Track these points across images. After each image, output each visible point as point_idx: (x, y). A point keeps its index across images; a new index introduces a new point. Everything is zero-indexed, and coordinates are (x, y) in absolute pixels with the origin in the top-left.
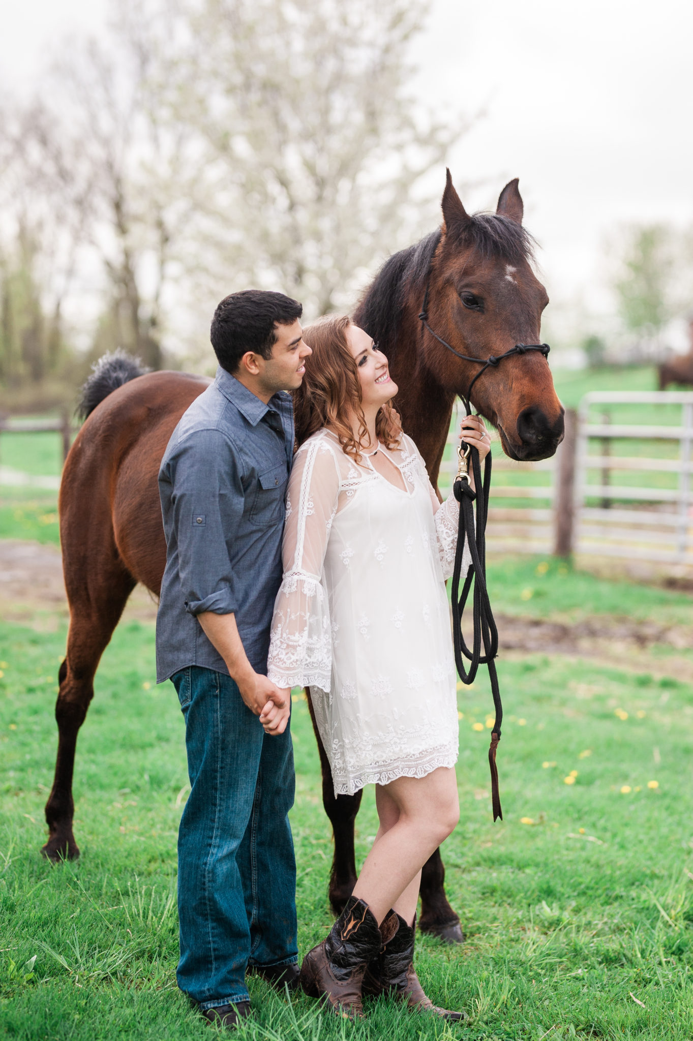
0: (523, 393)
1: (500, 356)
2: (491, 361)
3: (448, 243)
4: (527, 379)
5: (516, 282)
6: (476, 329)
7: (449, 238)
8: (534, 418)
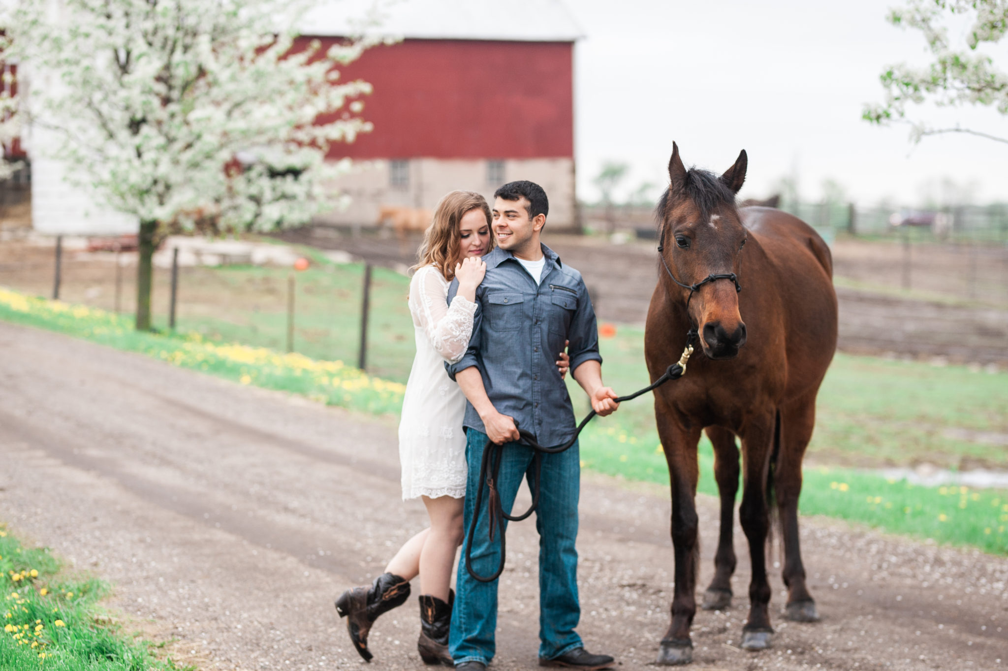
0: (711, 311)
1: (699, 283)
2: (693, 288)
3: (673, 196)
4: (714, 302)
5: (716, 228)
6: (686, 263)
7: (674, 193)
8: (716, 330)
